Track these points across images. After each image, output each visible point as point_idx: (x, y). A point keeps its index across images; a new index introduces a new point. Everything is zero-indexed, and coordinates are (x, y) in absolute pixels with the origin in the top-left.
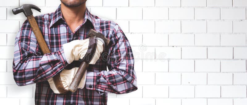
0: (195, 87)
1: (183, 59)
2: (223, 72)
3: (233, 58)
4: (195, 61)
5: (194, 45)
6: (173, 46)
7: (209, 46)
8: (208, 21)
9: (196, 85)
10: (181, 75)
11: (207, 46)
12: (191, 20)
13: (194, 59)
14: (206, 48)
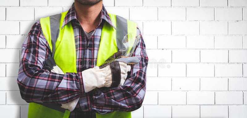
0: (186, 93)
1: (173, 63)
2: (217, 77)
3: (228, 62)
4: (186, 65)
5: (186, 48)
6: (163, 49)
7: (202, 49)
8: (200, 21)
9: (188, 91)
10: (172, 80)
11: (200, 49)
12: (182, 21)
13: (186, 63)
14: (199, 51)
